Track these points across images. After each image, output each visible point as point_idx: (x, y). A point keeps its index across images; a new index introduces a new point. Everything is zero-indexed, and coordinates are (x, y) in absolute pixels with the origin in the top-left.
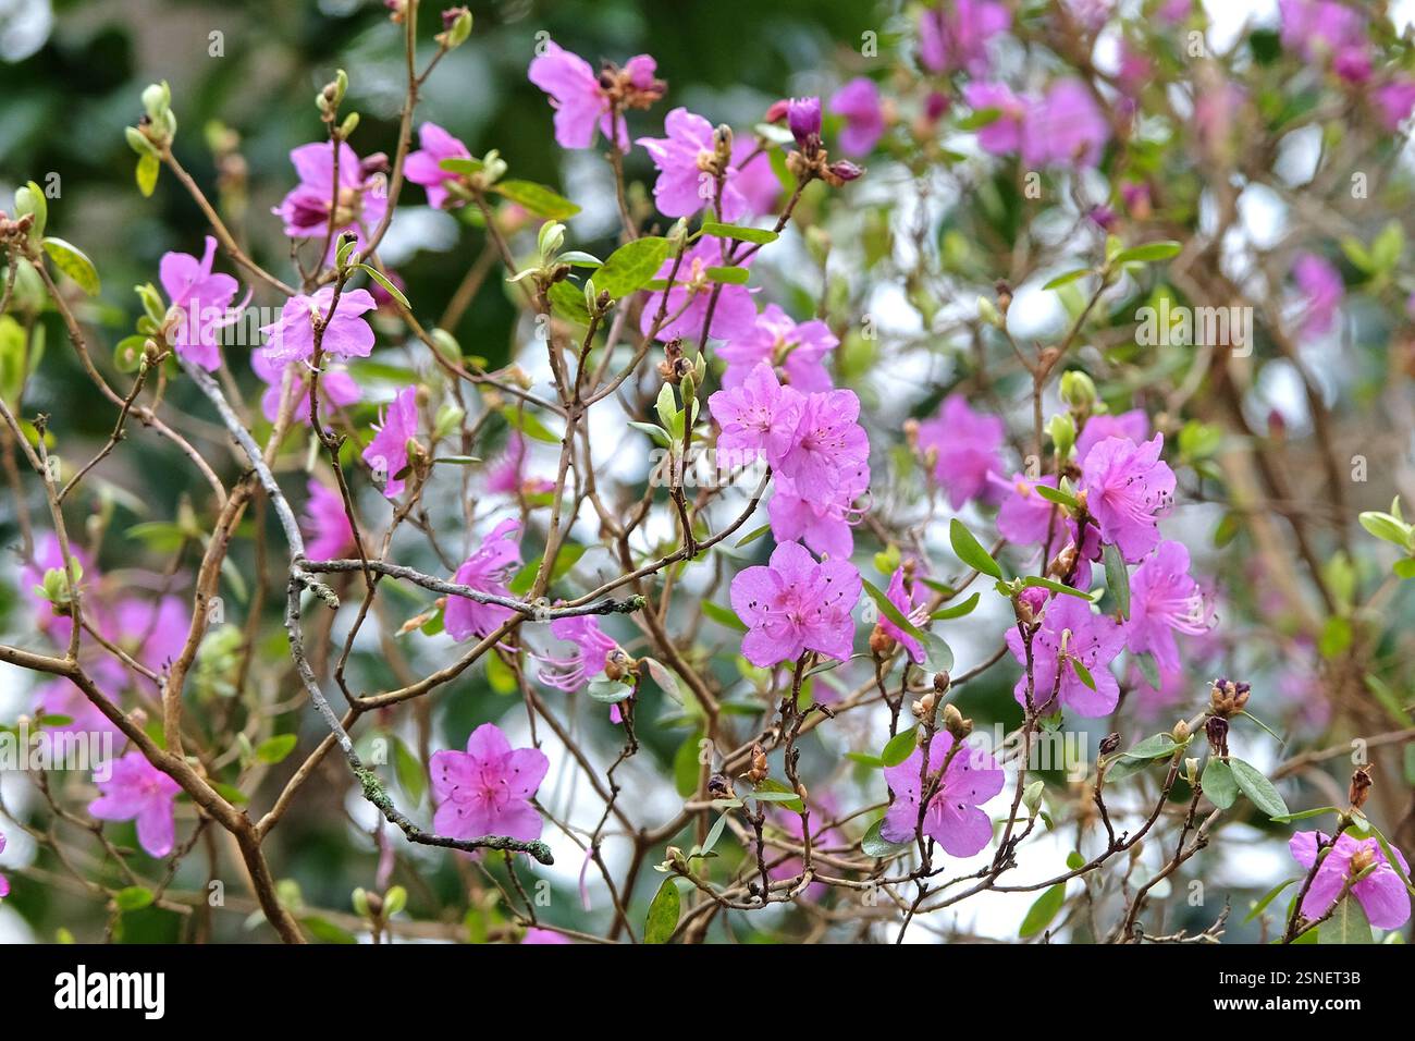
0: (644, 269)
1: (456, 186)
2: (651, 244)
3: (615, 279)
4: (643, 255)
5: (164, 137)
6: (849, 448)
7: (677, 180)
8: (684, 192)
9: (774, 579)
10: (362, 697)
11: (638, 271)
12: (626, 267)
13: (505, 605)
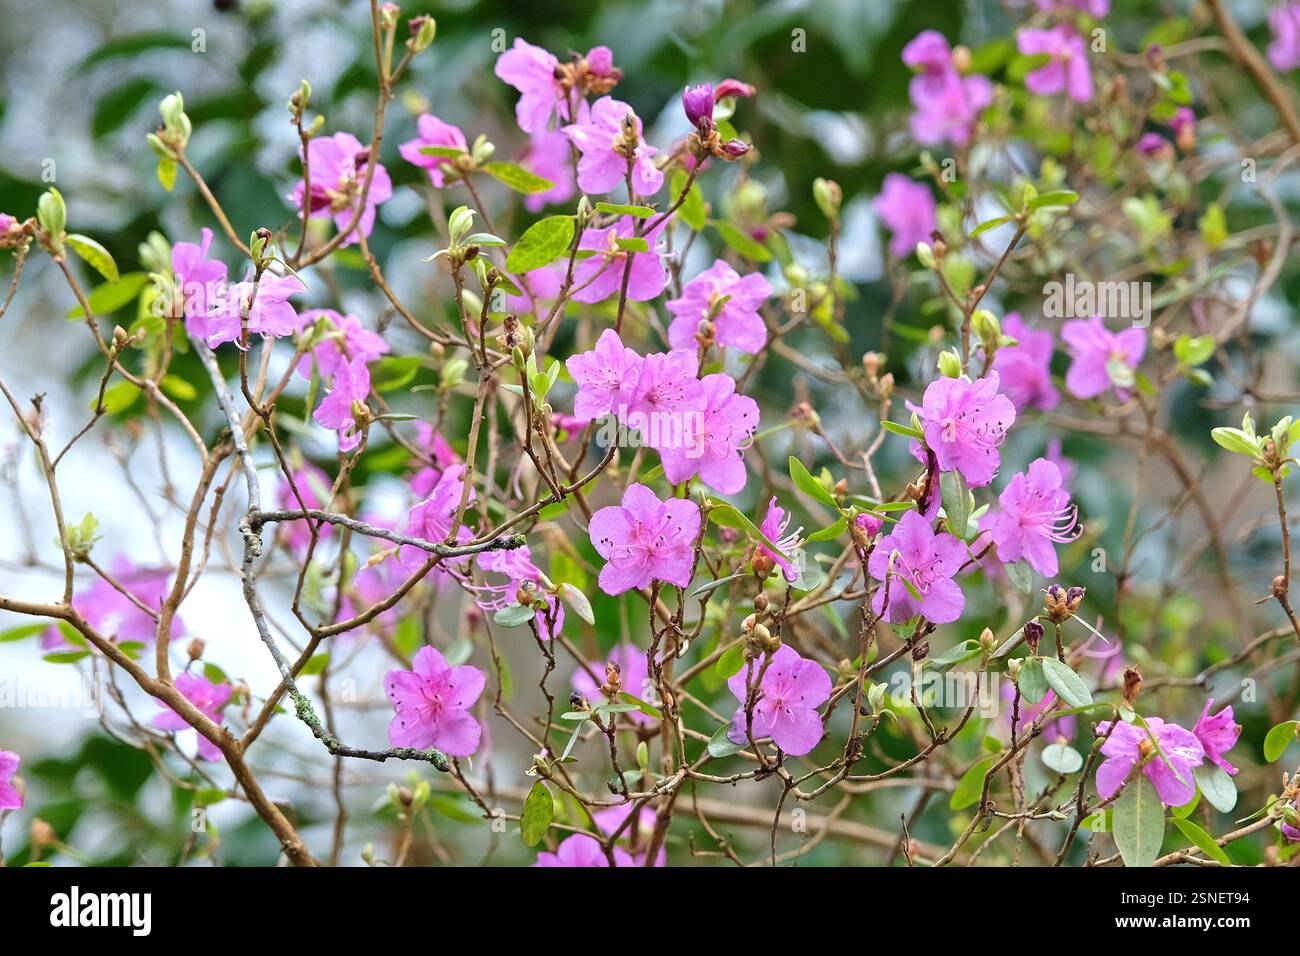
0: (555, 243)
1: (447, 167)
2: (558, 221)
3: (532, 253)
4: (553, 232)
5: (178, 141)
6: (689, 400)
7: (597, 161)
8: (603, 171)
9: (626, 516)
10: (320, 626)
11: (551, 245)
12: (539, 243)
13: (416, 545)
